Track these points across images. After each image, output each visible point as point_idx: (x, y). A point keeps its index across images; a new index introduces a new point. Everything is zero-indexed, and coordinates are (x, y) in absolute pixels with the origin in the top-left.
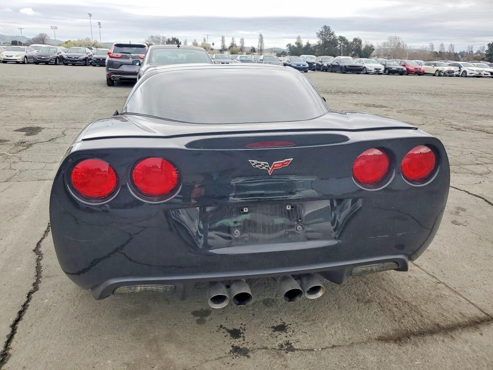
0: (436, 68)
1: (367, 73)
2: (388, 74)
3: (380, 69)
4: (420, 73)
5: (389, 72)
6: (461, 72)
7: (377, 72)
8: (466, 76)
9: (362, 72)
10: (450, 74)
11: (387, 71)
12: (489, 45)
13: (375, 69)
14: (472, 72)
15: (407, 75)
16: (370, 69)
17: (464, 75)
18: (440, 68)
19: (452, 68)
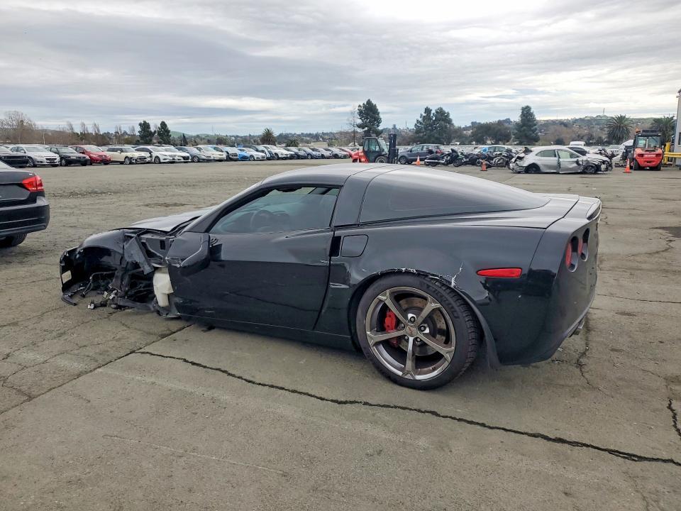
0: (124, 154)
1: (35, 166)
2: (66, 165)
3: (55, 159)
4: (106, 162)
5: (68, 162)
6: (153, 158)
7: (52, 164)
8: (160, 163)
9: (28, 165)
10: (142, 161)
11: (63, 161)
12: (140, 125)
13: (47, 159)
14: (166, 157)
15: (91, 164)
16: (39, 159)
17: (157, 161)
18: (129, 155)
19: (143, 154)
